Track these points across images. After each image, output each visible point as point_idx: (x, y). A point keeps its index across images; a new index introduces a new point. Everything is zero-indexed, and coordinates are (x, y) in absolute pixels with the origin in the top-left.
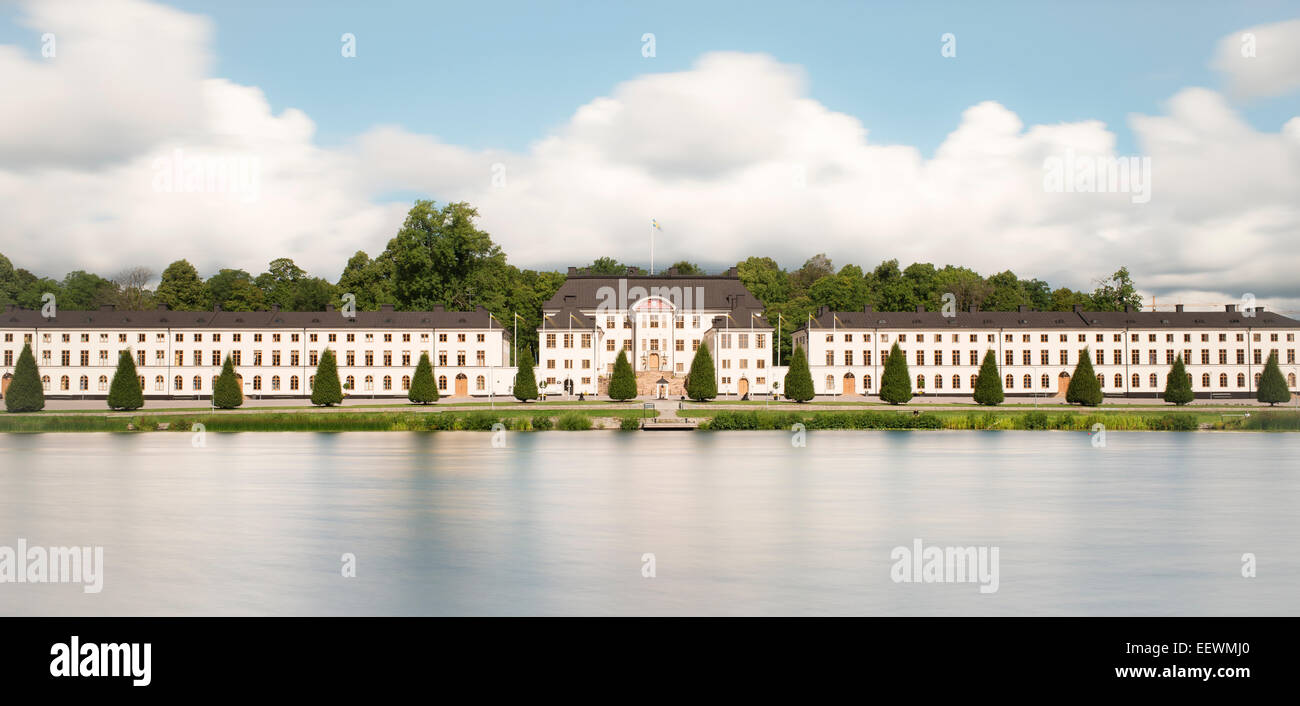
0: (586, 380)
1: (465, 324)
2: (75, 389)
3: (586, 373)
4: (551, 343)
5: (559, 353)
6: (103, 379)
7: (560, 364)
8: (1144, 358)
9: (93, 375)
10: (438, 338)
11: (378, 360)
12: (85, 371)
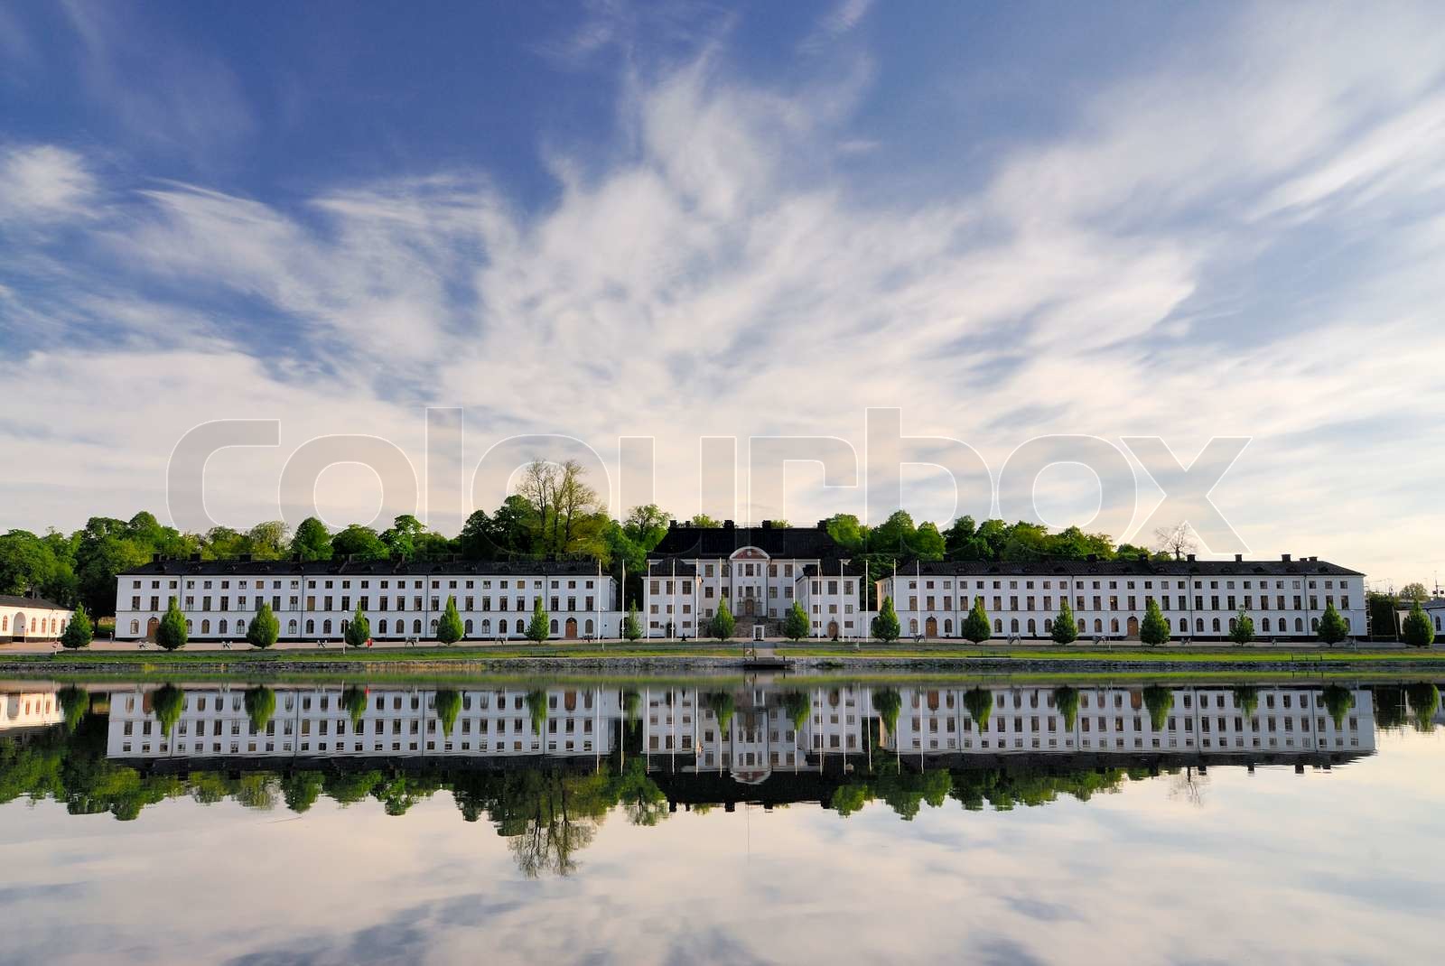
0: (687, 624)
1: (574, 572)
2: (214, 632)
3: (688, 617)
4: (655, 591)
5: (662, 599)
6: (241, 623)
7: (662, 609)
8: (1207, 603)
9: (232, 619)
10: (550, 584)
11: (495, 605)
12: (224, 616)
